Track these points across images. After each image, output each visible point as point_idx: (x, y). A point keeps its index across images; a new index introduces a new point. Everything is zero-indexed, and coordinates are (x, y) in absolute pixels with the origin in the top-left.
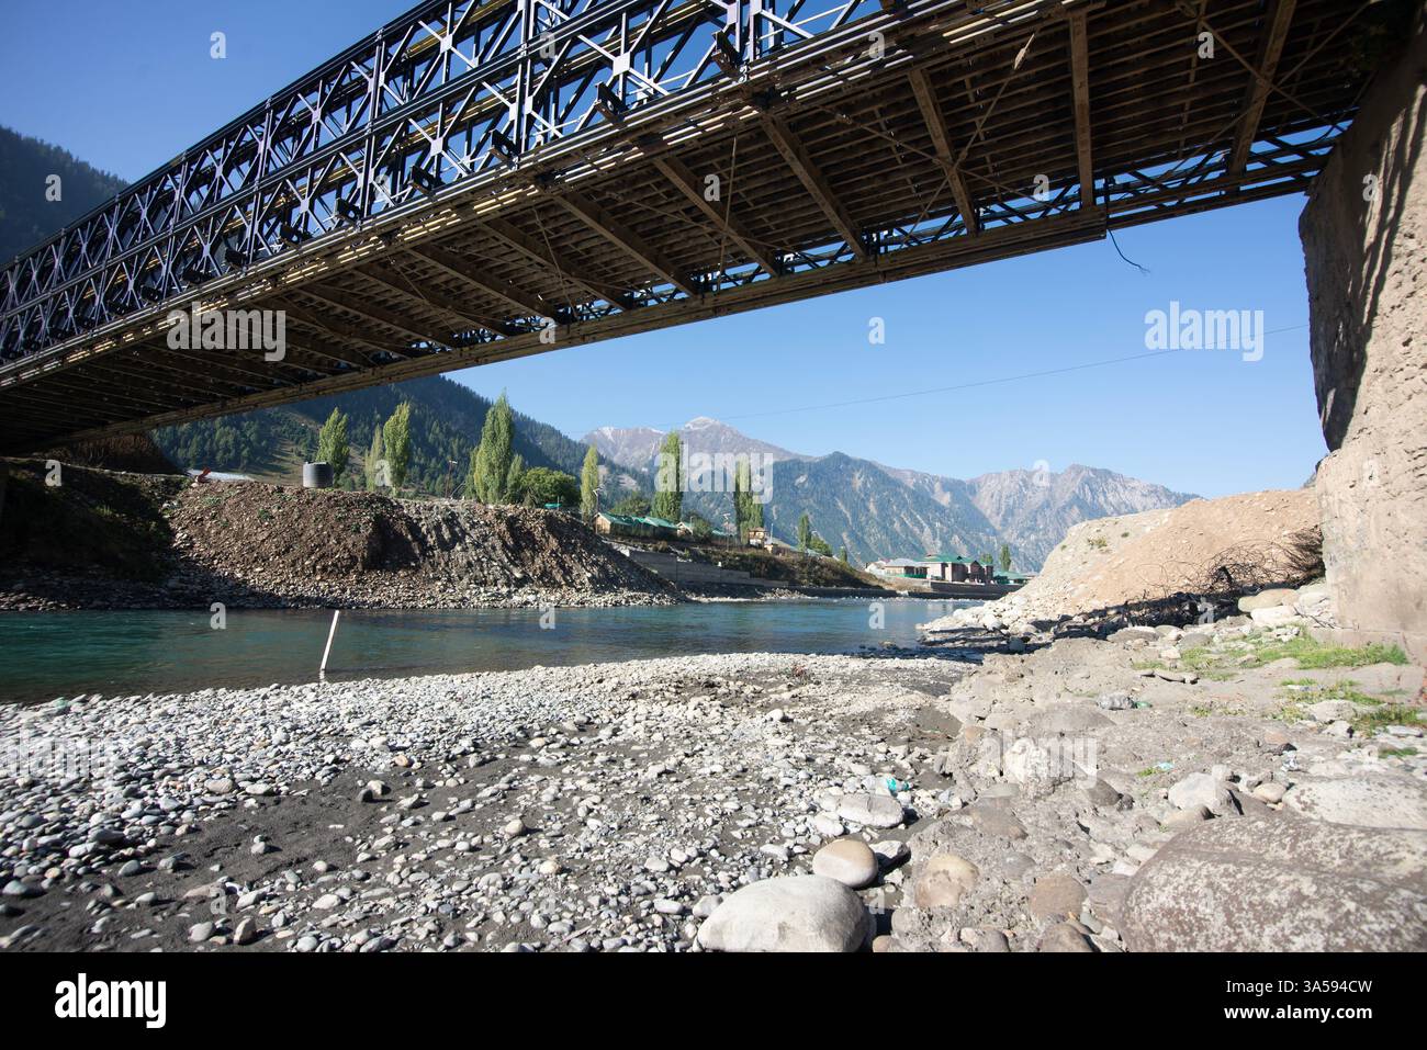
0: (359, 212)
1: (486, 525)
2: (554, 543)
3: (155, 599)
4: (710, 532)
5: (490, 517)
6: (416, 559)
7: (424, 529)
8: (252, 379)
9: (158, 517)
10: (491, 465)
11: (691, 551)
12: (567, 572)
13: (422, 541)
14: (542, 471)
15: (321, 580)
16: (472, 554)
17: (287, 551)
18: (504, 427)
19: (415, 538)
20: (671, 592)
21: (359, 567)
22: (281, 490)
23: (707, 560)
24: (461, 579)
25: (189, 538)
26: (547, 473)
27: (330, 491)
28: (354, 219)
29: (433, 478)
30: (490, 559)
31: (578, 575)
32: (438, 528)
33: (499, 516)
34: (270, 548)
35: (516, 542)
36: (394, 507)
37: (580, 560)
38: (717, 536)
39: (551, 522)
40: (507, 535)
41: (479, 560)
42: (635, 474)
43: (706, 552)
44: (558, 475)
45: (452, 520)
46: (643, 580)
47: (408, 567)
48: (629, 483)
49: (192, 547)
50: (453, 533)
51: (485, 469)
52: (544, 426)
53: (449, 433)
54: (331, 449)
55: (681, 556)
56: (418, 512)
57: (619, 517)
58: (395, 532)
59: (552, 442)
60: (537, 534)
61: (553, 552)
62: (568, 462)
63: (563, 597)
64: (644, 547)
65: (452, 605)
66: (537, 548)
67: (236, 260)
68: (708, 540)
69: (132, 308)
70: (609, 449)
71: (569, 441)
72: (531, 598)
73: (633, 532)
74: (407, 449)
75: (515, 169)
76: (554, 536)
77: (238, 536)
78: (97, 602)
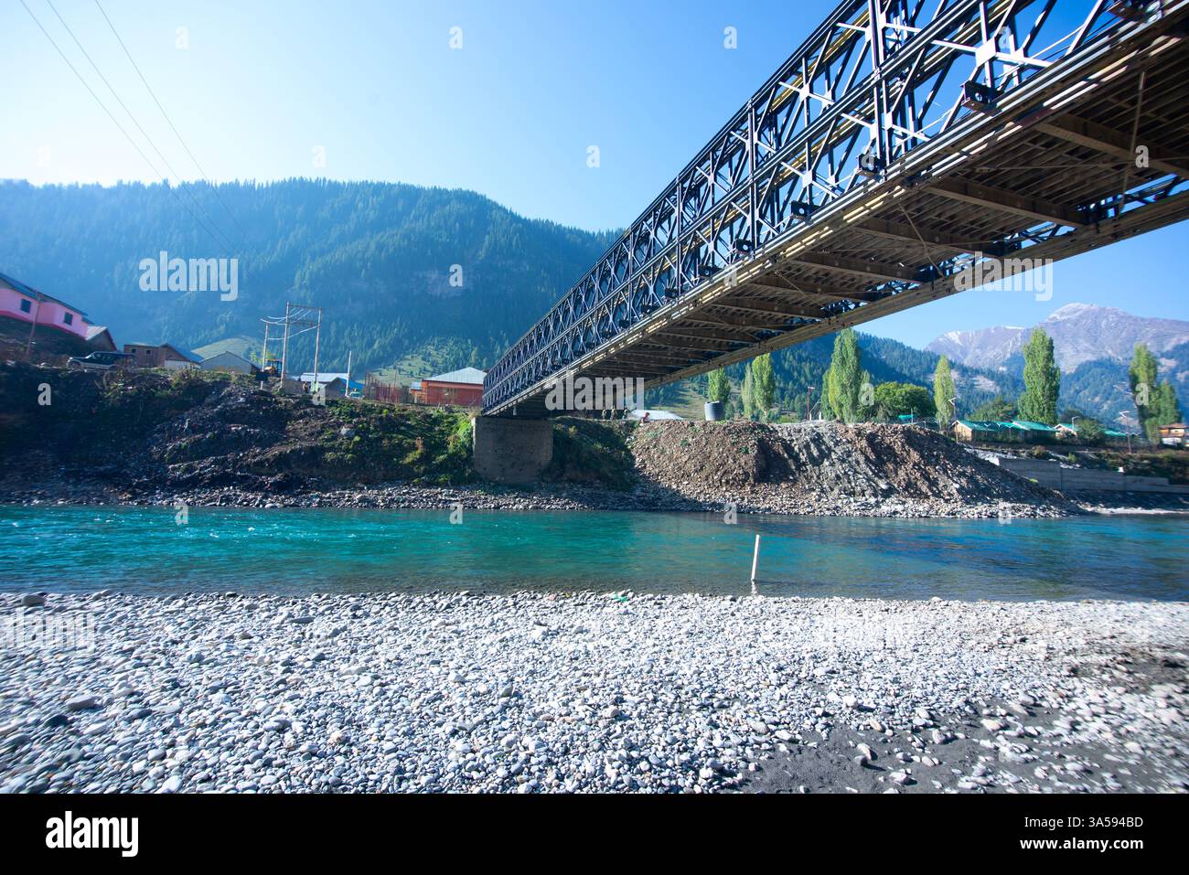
0: (751, 244)
1: (849, 442)
2: (915, 456)
3: (631, 503)
4: (1102, 434)
5: (851, 435)
6: (793, 474)
7: (796, 449)
8: (678, 361)
9: (625, 448)
10: (843, 385)
11: (1077, 455)
12: (933, 483)
13: (796, 458)
14: (891, 385)
15: (727, 491)
16: (839, 469)
17: (702, 469)
18: (851, 351)
19: (791, 456)
20: (1058, 502)
21: (751, 480)
22: (692, 424)
23: (1101, 465)
24: (832, 490)
25: (643, 461)
26: (897, 387)
27: (725, 423)
28: (748, 251)
29: (792, 398)
30: (856, 472)
31: (945, 486)
32: (807, 447)
33: (859, 434)
34: (690, 467)
35: (878, 457)
36: (771, 432)
37: (945, 471)
38: (1113, 438)
39: (910, 437)
40: (869, 450)
41: (846, 473)
42: (991, 375)
43: (1099, 455)
44: (908, 387)
45: (818, 440)
46: (1019, 490)
47: (789, 480)
48: (985, 384)
49: (645, 467)
50: (820, 451)
51: (838, 389)
52: (885, 341)
53: (800, 359)
54: (717, 386)
55: (1064, 462)
56: (790, 435)
57: (981, 424)
58: (774, 452)
59: (896, 354)
60: (897, 448)
61: (915, 464)
62: (914, 371)
63: (931, 507)
64: (1015, 453)
65: (828, 513)
66: (899, 462)
67: (671, 294)
68: (1099, 442)
69: (614, 334)
70: (958, 352)
71: (913, 351)
72: (899, 508)
73: (1000, 437)
74: (771, 378)
75: (882, 181)
76: (915, 450)
77: (670, 459)
78: (601, 505)
